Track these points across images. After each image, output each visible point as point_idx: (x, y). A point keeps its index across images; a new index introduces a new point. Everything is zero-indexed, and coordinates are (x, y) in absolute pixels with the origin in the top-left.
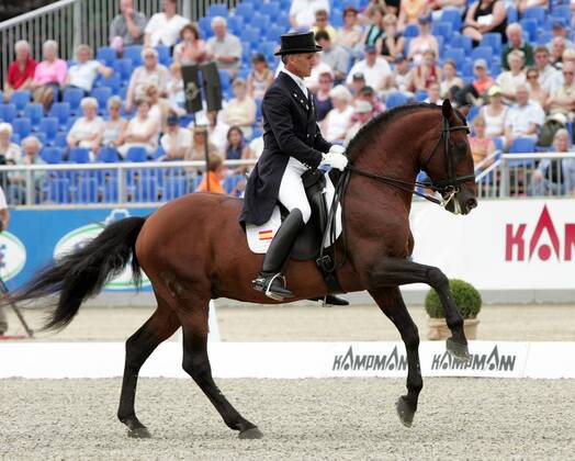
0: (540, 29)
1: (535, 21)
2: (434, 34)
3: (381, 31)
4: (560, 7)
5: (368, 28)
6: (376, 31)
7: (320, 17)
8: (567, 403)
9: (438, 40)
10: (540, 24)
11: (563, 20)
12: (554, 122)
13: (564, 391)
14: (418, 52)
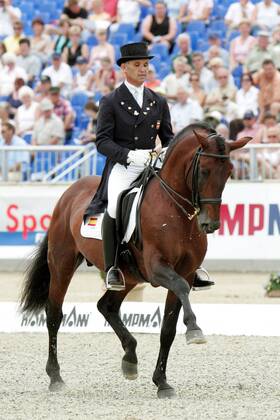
0: (200, 40)
1: (196, 33)
2: (112, 43)
3: (68, 40)
4: (217, 22)
5: (56, 38)
6: (63, 41)
7: (17, 26)
8: (217, 356)
9: (115, 49)
10: (201, 36)
11: (220, 32)
12: (211, 119)
13: (215, 346)
14: (97, 59)
